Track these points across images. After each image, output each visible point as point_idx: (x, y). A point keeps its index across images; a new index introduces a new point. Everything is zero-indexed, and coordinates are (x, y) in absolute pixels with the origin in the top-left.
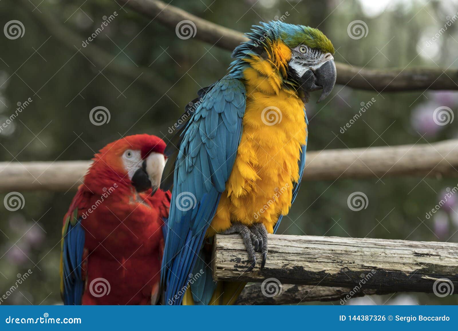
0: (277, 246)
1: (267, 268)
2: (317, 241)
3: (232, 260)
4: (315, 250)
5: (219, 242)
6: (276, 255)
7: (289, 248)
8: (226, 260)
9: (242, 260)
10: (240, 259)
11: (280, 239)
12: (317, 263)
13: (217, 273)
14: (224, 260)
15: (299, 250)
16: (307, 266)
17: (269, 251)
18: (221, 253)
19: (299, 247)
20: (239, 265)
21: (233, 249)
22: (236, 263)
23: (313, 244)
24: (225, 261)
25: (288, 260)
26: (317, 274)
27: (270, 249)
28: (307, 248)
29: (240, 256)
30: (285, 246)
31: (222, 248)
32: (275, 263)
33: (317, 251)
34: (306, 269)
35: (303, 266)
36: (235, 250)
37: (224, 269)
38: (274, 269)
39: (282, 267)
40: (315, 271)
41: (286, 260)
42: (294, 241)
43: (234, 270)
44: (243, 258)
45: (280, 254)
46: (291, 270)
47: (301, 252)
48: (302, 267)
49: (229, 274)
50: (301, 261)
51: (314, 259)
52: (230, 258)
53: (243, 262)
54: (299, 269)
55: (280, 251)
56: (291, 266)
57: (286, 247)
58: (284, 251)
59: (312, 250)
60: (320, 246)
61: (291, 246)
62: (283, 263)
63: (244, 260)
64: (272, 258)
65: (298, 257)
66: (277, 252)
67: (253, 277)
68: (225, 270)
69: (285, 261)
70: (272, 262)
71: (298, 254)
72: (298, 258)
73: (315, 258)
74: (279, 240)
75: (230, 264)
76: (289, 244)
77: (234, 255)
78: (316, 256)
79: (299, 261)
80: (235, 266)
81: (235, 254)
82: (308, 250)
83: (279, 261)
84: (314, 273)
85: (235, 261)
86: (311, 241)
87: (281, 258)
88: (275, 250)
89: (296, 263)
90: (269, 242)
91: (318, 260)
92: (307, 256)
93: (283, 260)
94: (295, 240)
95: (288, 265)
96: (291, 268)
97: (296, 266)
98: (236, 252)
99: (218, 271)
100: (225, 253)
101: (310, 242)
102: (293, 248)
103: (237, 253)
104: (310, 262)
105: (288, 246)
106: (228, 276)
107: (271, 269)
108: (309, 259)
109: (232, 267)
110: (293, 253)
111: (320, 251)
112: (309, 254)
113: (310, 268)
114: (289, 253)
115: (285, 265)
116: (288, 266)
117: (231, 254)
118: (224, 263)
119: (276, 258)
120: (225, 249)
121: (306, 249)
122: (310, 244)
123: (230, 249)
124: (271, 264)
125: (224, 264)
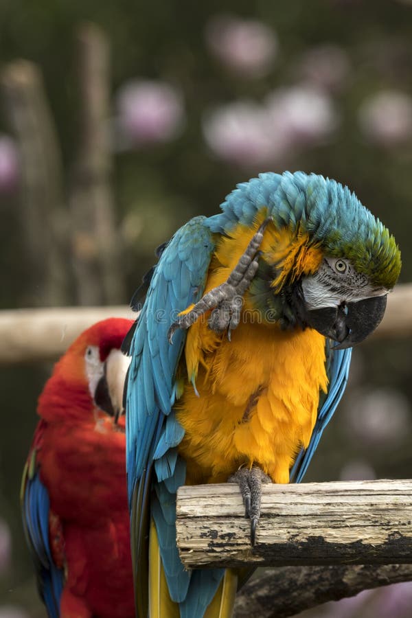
0: (278, 506)
1: (263, 544)
2: (346, 491)
3: (203, 535)
4: (342, 507)
5: (180, 506)
6: (277, 520)
7: (299, 506)
8: (194, 535)
9: (219, 534)
10: (217, 532)
11: (283, 493)
12: (347, 528)
13: (183, 558)
14: (189, 536)
15: (316, 509)
16: (330, 535)
17: (262, 515)
18: (184, 524)
19: (315, 504)
20: (215, 541)
21: (204, 517)
22: (211, 540)
23: (339, 497)
24: (192, 537)
25: (297, 528)
26: (350, 547)
27: (265, 511)
28: (329, 504)
29: (216, 528)
30: (291, 504)
31: (185, 516)
32: (274, 534)
33: (345, 508)
34: (328, 540)
35: (323, 535)
36: (208, 517)
37: (191, 551)
38: (275, 544)
39: (289, 540)
40: (343, 542)
41: (294, 528)
42: (307, 494)
43: (209, 551)
44: (221, 529)
45: (283, 518)
46: (302, 544)
47: (319, 513)
48: (320, 537)
49: (205, 559)
50: (319, 527)
51: (342, 523)
52: (199, 532)
53: (222, 537)
54: (317, 541)
55: (284, 514)
56: (303, 538)
57: (293, 506)
58: (289, 512)
59: (337, 507)
60: (351, 500)
61: (302, 504)
62: (289, 533)
63: (223, 533)
64: (270, 526)
65: (314, 521)
66: (278, 515)
67: (246, 560)
68: (194, 551)
69: (292, 530)
70: (270, 532)
71: (314, 516)
72: (314, 523)
73: (343, 521)
74: (283, 495)
75: (201, 542)
76: (299, 500)
77: (205, 526)
78: (344, 517)
79: (316, 528)
80: (209, 545)
81: (207, 524)
82: (330, 507)
83: (281, 531)
84: (345, 546)
85: (209, 536)
86: (337, 491)
87: (286, 525)
88: (274, 511)
89: (311, 532)
90: (264, 499)
91: (348, 524)
92: (330, 518)
93: (289, 528)
94: (310, 492)
95: (298, 535)
96: (304, 540)
97: (312, 537)
98: (209, 520)
99: (183, 555)
100: (190, 524)
101: (334, 493)
102: (305, 506)
103: (211, 522)
104: (334, 528)
105: (296, 504)
106: (203, 560)
107: (269, 544)
108: (333, 523)
109: (205, 546)
110: (305, 515)
111: (350, 507)
112: (332, 514)
113: (335, 537)
114: (298, 515)
115: (293, 535)
116: (298, 538)
117: (200, 524)
118: (190, 540)
119: (276, 526)
120: (189, 518)
121: (327, 507)
122: (335, 497)
123: (198, 517)
124: (269, 536)
125: (192, 542)
